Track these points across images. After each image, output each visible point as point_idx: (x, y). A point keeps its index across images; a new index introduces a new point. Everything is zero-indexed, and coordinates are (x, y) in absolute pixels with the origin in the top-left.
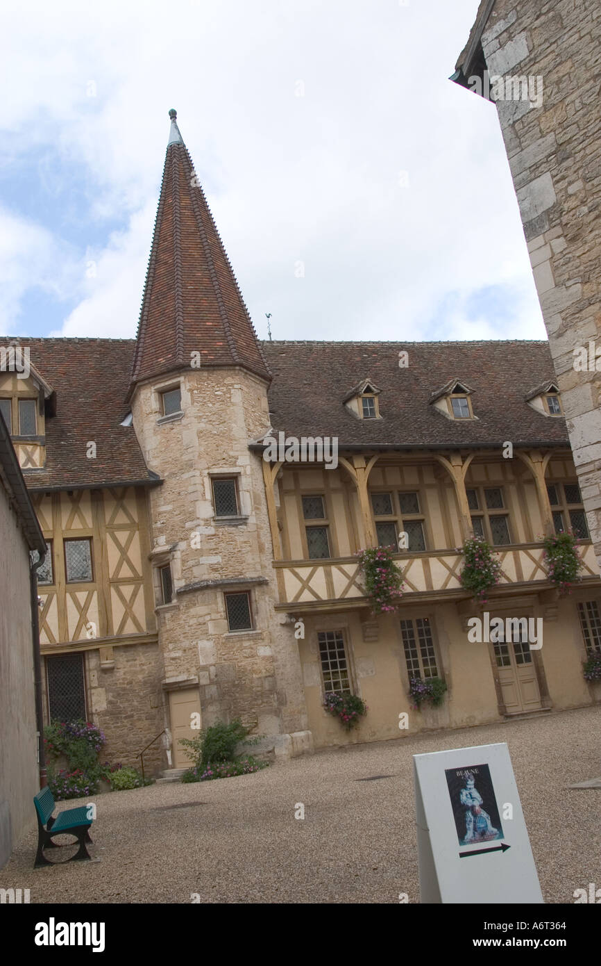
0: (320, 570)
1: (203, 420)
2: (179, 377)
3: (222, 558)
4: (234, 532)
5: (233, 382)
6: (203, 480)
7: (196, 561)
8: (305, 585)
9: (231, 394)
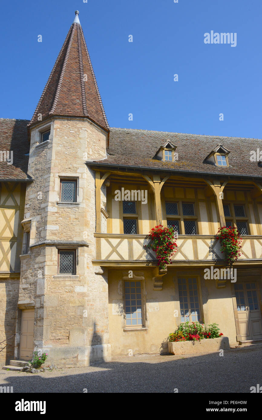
0: (126, 241)
1: (60, 145)
2: (50, 122)
3: (59, 227)
4: (70, 212)
5: (82, 126)
6: (54, 179)
7: (43, 228)
8: (115, 250)
9: (79, 132)
